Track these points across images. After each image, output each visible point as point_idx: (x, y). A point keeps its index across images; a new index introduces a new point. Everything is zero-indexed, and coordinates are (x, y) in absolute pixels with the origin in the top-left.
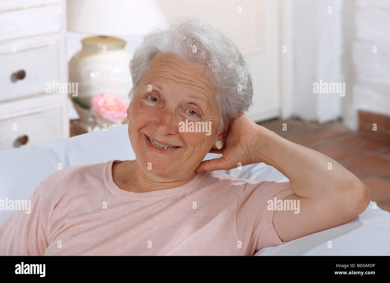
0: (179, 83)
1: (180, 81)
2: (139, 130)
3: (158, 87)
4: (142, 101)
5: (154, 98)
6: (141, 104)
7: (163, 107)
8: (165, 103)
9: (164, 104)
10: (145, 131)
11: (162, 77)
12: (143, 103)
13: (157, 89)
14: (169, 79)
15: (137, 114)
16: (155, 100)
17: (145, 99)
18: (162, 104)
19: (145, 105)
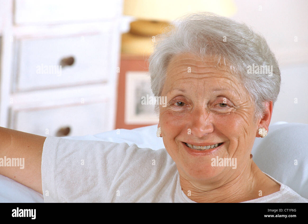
0: (200, 79)
1: (201, 76)
2: (174, 139)
3: (180, 90)
4: (169, 110)
5: (180, 103)
6: (169, 112)
7: (192, 108)
8: (193, 104)
9: (191, 106)
10: (182, 138)
11: (181, 79)
12: (170, 111)
13: (180, 93)
14: (189, 78)
15: (167, 123)
16: (181, 104)
17: (171, 107)
18: (190, 106)
19: (173, 112)
